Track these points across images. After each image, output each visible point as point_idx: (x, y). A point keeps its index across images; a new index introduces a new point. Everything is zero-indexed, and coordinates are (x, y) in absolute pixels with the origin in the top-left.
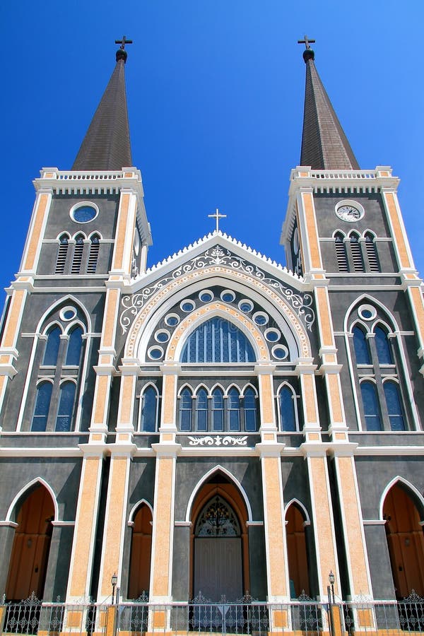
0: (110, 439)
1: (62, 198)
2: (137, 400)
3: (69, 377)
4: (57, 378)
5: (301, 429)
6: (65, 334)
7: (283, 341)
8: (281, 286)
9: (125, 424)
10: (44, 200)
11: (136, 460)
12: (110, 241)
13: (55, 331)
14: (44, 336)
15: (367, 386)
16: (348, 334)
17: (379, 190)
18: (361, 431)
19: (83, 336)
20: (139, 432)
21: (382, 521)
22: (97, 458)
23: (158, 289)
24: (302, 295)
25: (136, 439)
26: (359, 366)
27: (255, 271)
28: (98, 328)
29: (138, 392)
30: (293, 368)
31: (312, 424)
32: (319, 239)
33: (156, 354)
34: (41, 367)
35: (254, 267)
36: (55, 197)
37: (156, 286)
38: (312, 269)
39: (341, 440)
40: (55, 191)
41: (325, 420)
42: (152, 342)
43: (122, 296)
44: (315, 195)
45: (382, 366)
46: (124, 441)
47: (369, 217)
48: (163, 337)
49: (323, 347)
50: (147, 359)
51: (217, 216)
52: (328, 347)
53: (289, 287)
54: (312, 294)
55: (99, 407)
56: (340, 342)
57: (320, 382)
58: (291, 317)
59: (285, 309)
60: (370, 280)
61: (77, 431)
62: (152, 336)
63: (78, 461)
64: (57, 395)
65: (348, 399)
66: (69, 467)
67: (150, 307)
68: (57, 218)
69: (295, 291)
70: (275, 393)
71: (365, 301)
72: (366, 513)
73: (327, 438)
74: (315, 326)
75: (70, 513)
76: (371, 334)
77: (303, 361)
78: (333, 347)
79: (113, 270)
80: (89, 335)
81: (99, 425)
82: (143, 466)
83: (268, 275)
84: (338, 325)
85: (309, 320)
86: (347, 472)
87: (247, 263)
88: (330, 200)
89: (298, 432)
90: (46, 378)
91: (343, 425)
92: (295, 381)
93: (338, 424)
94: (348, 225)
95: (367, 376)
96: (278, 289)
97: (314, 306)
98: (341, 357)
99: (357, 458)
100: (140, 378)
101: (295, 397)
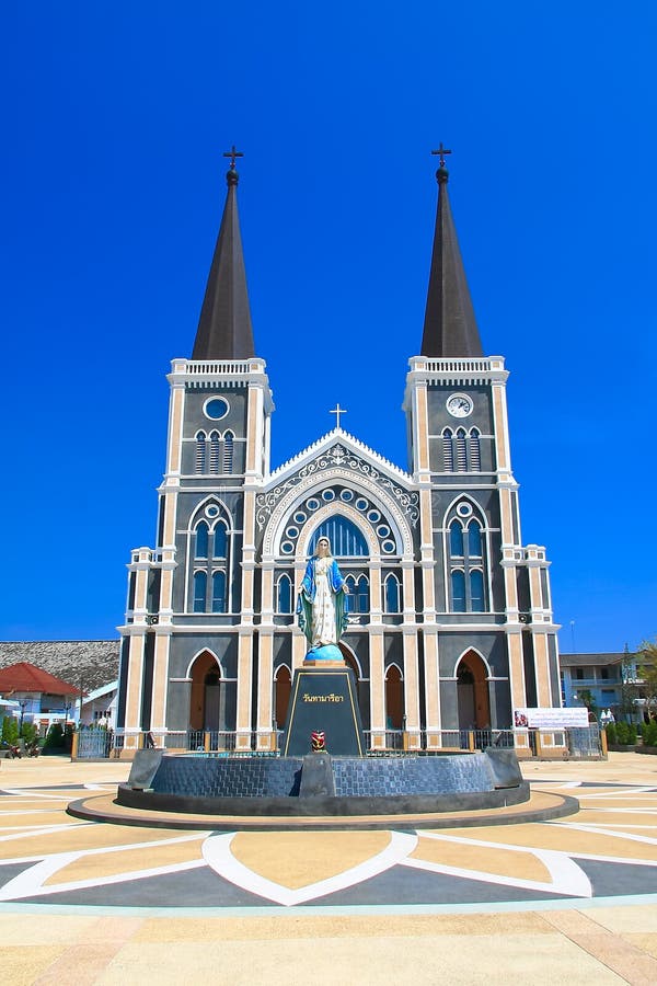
0: (257, 620)
1: (194, 391)
2: (275, 587)
3: (220, 568)
4: (209, 569)
5: (402, 611)
6: (211, 531)
7: (392, 537)
8: (393, 486)
9: (268, 609)
10: (179, 396)
11: (277, 635)
12: (242, 439)
13: (203, 528)
14: (195, 532)
15: (457, 575)
16: (445, 530)
17: (490, 381)
18: (447, 613)
19: (227, 532)
20: (277, 614)
21: (456, 678)
22: (249, 636)
23: (288, 490)
24: (410, 493)
25: (277, 619)
26: (452, 557)
27: (371, 471)
28: (239, 525)
29: (275, 582)
30: (399, 560)
31: (409, 609)
32: (428, 437)
33: (288, 547)
34: (196, 559)
35: (370, 466)
36: (188, 391)
37: (285, 486)
38: (421, 470)
39: (430, 622)
40: (186, 384)
41: (419, 605)
42: (284, 538)
43: (257, 495)
44: (429, 388)
45: (470, 557)
46: (267, 623)
47: (477, 412)
48: (292, 533)
49: (423, 545)
50: (281, 554)
51: (338, 411)
52: (427, 545)
53: (400, 487)
54: (418, 493)
55: (247, 595)
56: (437, 538)
57: (418, 572)
58: (398, 518)
59: (394, 509)
60: (470, 479)
61: (230, 613)
62: (284, 532)
63: (234, 636)
64: (211, 582)
65: (439, 587)
66: (227, 641)
67: (281, 507)
68: (192, 414)
69: (405, 491)
70: (382, 582)
71: (464, 499)
72: (442, 673)
73: (420, 619)
74: (419, 523)
75: (233, 672)
76: (465, 530)
77: (407, 557)
78: (431, 545)
79: (248, 471)
80: (232, 532)
81: (247, 610)
82: (282, 639)
83: (382, 475)
84: (437, 522)
85: (415, 518)
86: (432, 644)
87: (364, 463)
88: (443, 394)
89: (399, 613)
90: (200, 568)
91: (433, 609)
92: (399, 572)
93: (429, 609)
94: (457, 421)
95: (458, 567)
96: (388, 489)
97: (418, 505)
98: (437, 553)
99: (440, 633)
100: (276, 570)
101: (398, 585)
